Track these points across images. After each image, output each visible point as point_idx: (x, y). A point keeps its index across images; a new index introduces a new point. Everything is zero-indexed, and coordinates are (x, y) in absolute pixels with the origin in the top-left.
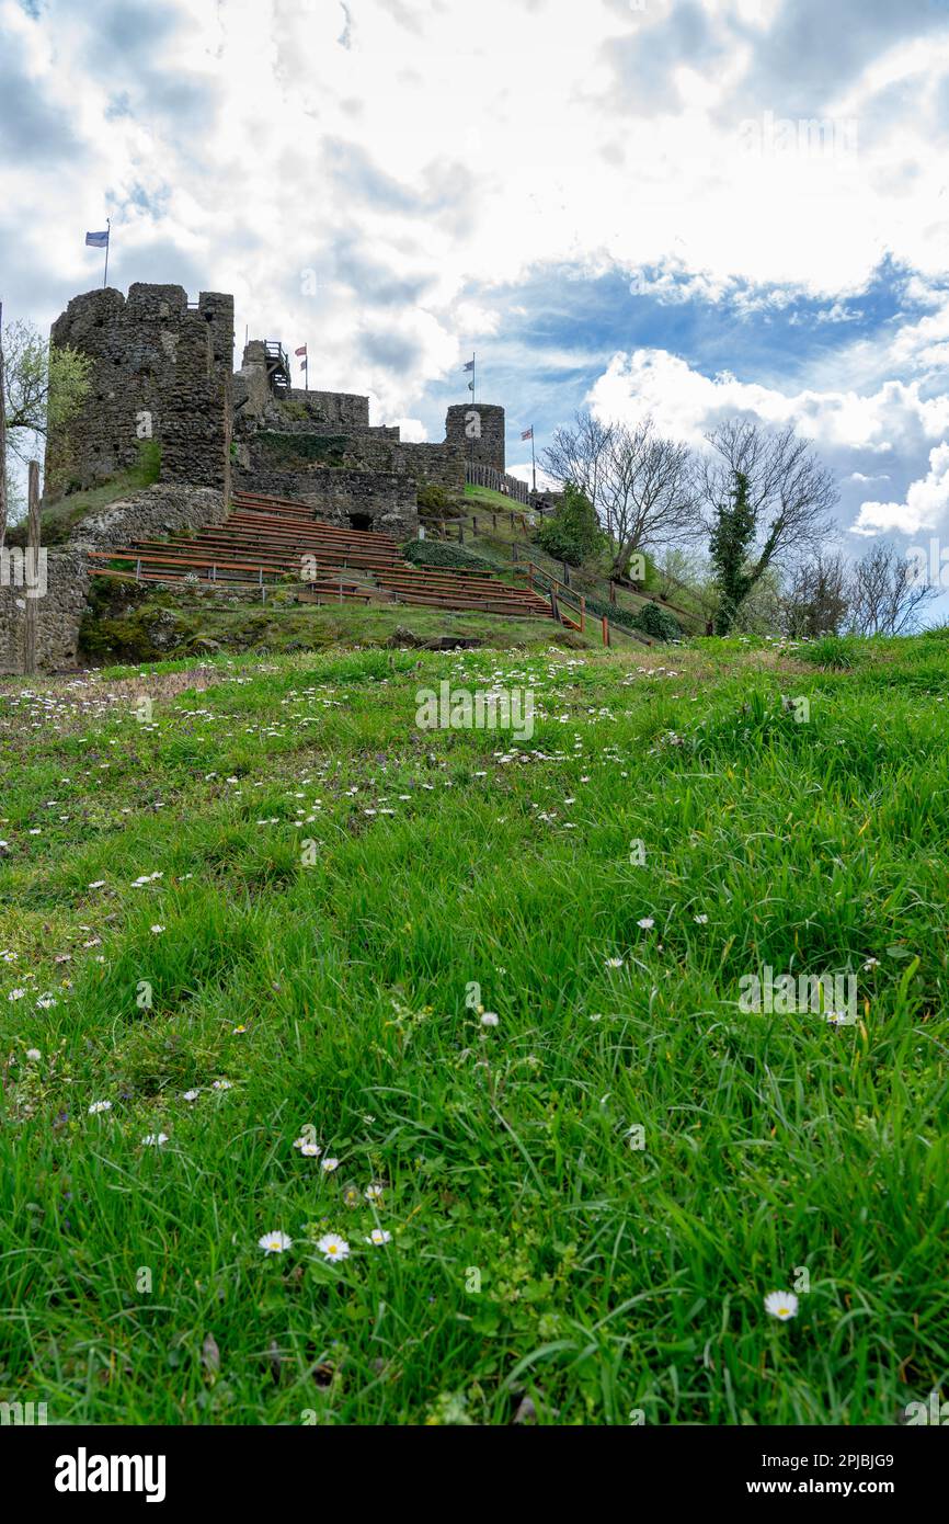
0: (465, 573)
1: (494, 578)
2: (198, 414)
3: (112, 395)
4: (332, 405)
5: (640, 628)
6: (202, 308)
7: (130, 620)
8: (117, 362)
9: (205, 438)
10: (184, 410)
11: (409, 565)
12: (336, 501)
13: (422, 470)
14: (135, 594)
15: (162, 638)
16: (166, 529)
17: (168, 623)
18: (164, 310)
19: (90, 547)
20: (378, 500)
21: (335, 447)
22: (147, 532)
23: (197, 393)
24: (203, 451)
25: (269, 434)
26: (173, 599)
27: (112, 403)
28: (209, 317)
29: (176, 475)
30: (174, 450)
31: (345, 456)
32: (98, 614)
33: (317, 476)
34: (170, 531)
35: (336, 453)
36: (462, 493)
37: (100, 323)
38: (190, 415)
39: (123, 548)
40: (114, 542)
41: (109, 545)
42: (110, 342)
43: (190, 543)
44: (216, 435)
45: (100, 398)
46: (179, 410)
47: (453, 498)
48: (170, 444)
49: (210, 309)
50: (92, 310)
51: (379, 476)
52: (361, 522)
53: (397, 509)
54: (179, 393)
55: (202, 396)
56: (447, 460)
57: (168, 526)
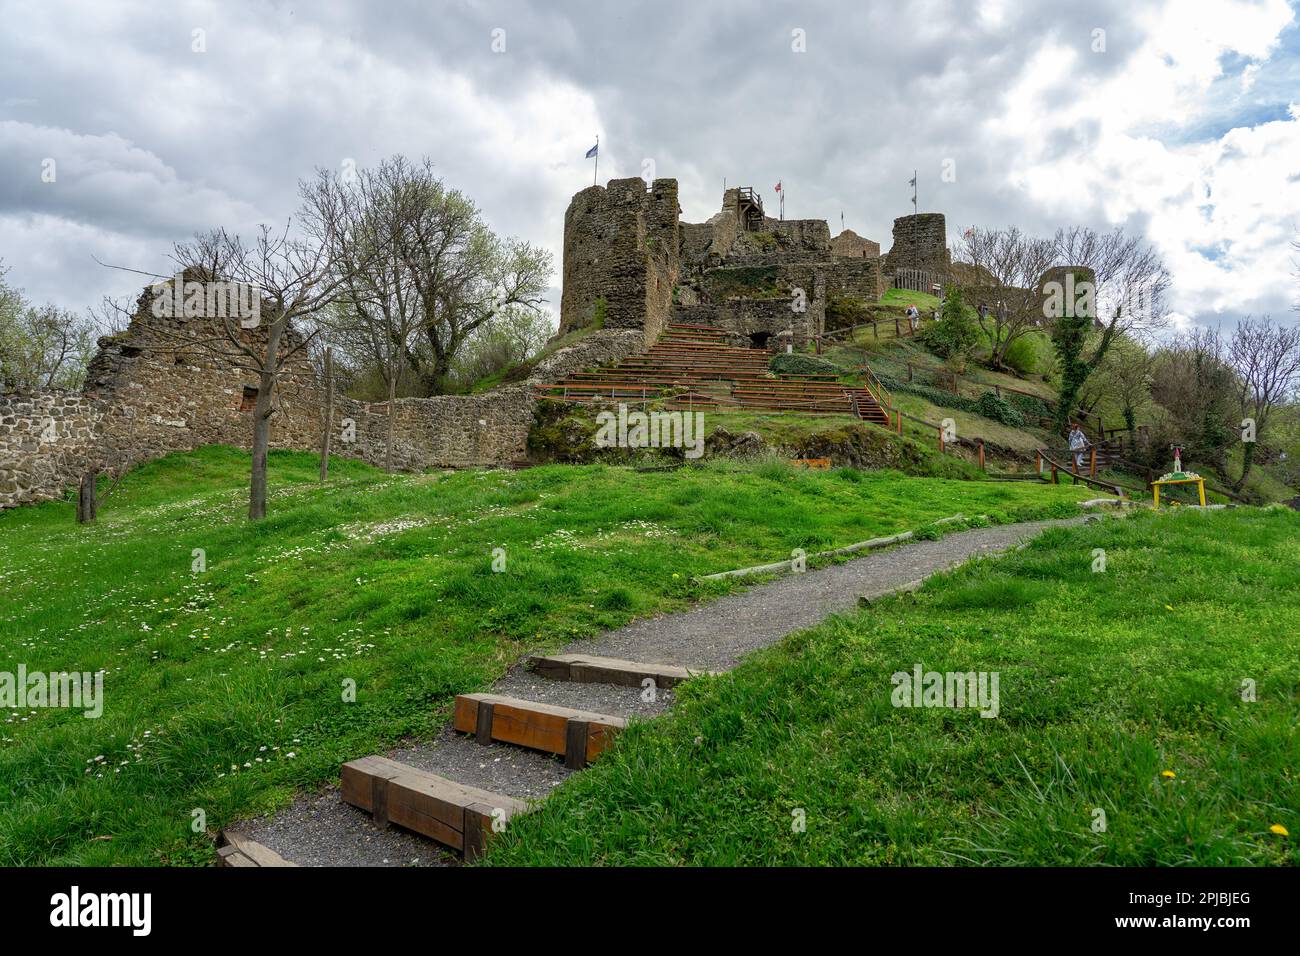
0: (816, 378)
1: (840, 381)
2: (629, 277)
3: (596, 260)
4: (796, 231)
5: (978, 412)
6: (654, 191)
7: (557, 427)
8: (600, 237)
9: (633, 295)
10: (621, 275)
11: (770, 375)
12: (746, 324)
13: (840, 285)
14: (563, 410)
15: (572, 439)
16: (597, 362)
17: (576, 429)
18: (629, 197)
19: (538, 381)
20: (777, 321)
21: (769, 274)
22: (582, 366)
23: (629, 263)
24: (632, 303)
25: (718, 270)
26: (585, 412)
27: (597, 266)
28: (659, 197)
29: (614, 322)
30: (613, 305)
31: (777, 281)
32: (540, 423)
33: (731, 306)
34: (600, 363)
35: (770, 280)
36: (875, 301)
37: (590, 211)
38: (625, 279)
39: (563, 379)
40: (556, 376)
41: (553, 378)
42: (595, 223)
43: (615, 372)
44: (639, 291)
45: (589, 263)
46: (618, 276)
47: (865, 306)
48: (610, 301)
49: (660, 192)
50: (585, 202)
51: (778, 302)
52: (759, 340)
53: (791, 326)
54: (617, 265)
55: (633, 265)
56: (862, 275)
57: (599, 360)
